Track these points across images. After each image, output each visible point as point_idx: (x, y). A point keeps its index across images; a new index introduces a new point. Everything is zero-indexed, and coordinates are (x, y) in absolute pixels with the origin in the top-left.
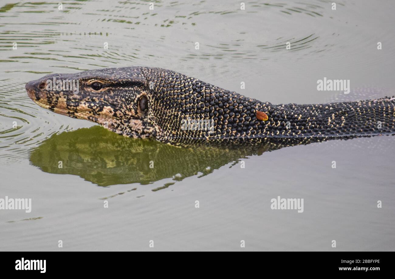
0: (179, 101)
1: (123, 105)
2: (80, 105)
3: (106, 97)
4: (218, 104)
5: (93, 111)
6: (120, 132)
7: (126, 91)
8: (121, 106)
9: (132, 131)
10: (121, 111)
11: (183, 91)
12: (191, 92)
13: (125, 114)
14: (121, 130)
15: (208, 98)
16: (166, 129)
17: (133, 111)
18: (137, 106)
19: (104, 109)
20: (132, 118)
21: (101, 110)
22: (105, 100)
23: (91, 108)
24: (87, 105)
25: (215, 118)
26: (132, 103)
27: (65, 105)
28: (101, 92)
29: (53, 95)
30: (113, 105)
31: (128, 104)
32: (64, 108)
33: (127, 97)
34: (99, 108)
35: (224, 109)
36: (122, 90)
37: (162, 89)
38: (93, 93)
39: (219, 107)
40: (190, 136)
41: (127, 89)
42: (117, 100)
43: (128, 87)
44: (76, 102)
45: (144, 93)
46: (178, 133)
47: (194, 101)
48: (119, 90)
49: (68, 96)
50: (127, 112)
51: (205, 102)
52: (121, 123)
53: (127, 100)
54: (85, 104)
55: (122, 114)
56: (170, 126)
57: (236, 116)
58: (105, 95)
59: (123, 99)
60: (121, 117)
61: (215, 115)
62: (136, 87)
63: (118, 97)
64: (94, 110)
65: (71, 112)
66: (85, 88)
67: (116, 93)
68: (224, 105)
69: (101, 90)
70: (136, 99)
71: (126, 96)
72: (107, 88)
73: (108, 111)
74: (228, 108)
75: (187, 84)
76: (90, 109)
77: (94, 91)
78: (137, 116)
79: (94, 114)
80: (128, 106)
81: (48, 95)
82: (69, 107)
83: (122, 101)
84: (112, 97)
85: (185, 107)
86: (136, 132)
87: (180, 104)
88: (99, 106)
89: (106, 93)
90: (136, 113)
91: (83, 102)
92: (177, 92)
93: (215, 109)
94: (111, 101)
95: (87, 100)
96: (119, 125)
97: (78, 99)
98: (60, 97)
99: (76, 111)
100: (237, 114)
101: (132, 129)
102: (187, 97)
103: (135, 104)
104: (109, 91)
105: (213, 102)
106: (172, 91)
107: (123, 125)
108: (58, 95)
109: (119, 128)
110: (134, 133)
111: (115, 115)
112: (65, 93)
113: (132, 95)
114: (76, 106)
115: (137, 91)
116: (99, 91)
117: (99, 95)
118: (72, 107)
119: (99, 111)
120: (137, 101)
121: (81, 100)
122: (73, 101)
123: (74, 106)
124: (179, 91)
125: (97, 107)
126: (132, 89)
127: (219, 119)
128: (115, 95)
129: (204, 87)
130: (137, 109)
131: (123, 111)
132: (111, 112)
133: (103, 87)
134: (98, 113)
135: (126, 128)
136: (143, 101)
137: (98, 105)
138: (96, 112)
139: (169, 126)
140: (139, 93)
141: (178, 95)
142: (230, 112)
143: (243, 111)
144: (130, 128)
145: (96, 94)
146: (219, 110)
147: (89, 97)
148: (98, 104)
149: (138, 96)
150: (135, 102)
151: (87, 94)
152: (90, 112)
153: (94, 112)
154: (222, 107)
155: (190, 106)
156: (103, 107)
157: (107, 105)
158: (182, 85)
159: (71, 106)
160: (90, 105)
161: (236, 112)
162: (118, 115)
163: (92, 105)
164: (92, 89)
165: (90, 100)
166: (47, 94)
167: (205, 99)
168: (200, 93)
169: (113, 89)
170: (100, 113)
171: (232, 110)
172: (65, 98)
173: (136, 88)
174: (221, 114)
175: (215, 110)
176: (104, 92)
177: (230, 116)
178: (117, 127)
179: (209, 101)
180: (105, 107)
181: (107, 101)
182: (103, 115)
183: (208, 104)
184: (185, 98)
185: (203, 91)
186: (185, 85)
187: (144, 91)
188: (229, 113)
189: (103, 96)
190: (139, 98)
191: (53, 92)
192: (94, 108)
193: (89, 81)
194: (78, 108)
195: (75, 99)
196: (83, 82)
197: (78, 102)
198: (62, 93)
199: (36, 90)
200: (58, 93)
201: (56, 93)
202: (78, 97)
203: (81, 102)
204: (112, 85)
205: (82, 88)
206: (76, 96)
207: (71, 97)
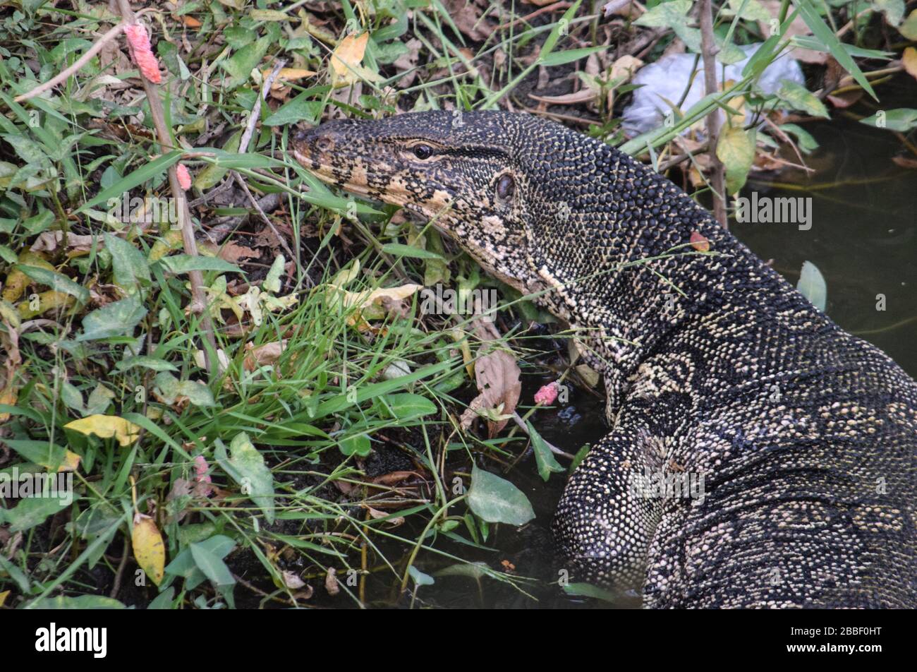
0: (572, 187)
1: (470, 190)
2: (391, 182)
3: (439, 173)
4: (636, 199)
5: (413, 196)
6: (464, 233)
7: (475, 165)
8: (466, 190)
9: (484, 234)
10: (466, 201)
12: (593, 171)
13: (472, 206)
14: (465, 230)
15: (620, 186)
16: (542, 234)
17: (486, 200)
18: (494, 192)
19: (434, 195)
20: (483, 212)
21: (430, 196)
22: (437, 178)
23: (412, 190)
24: (405, 183)
25: (625, 224)
26: (486, 186)
27: (365, 181)
28: (430, 162)
29: (344, 161)
30: (452, 189)
31: (479, 188)
32: (363, 186)
33: (476, 176)
34: (425, 193)
35: (643, 209)
36: (467, 161)
37: (544, 164)
38: (415, 164)
39: (637, 204)
41: (476, 160)
42: (458, 180)
43: (479, 157)
44: (383, 178)
45: (507, 169)
47: (596, 187)
48: (461, 160)
49: (369, 163)
50: (476, 203)
51: (614, 192)
52: (465, 218)
53: (476, 180)
54: (401, 182)
55: (467, 206)
56: (549, 230)
57: (658, 227)
58: (437, 170)
59: (470, 179)
60: (465, 209)
61: (626, 218)
62: (494, 158)
63: (460, 175)
64: (417, 194)
65: (374, 192)
66: (401, 153)
67: (457, 166)
68: (645, 203)
69: (431, 158)
70: (493, 180)
71: (475, 173)
72: (441, 157)
73: (443, 199)
74: (651, 210)
75: (586, 155)
76: (409, 191)
77: (417, 160)
78: (492, 209)
79: (416, 201)
80: (478, 192)
81: (335, 160)
82: (372, 184)
83: (467, 182)
84: (449, 174)
85: (581, 199)
86: (492, 237)
87: (573, 192)
88: (427, 189)
89: (440, 167)
90: (492, 203)
91: (397, 178)
92: (569, 171)
93: (629, 207)
94: (447, 180)
95: (405, 175)
96: (460, 221)
97: (389, 172)
98: (356, 166)
99: (384, 192)
100: (661, 225)
101: (485, 231)
102: (586, 180)
103: (490, 188)
104: (444, 162)
105: (626, 195)
107: (469, 222)
108: (351, 162)
109: (462, 227)
110: (488, 238)
111: (455, 206)
112: (365, 159)
113: (485, 172)
114: (385, 184)
115: (494, 165)
116: (426, 161)
117: (427, 169)
118: (378, 186)
119: (424, 198)
120: (495, 183)
121: (393, 174)
122: (380, 174)
123: (381, 184)
125: (423, 190)
126: (486, 161)
127: (630, 228)
128: (454, 170)
129: (617, 164)
130: (493, 196)
131: (469, 200)
132: (447, 201)
133: (431, 152)
134: (423, 200)
135: (473, 228)
136: (505, 183)
137: (424, 187)
138: (420, 199)
139: (547, 228)
140: (499, 169)
141: (571, 176)
142: (651, 218)
143: (674, 222)
144: (481, 229)
145: (420, 165)
146: (635, 210)
147: (408, 171)
148: (426, 184)
149: (497, 175)
150: (491, 184)
151: (405, 164)
152: (409, 197)
153: (417, 197)
154: (641, 206)
155: (588, 197)
156: (433, 192)
157: (440, 189)
158: (579, 157)
159: (375, 183)
160: (410, 185)
161: (662, 221)
162: (461, 208)
163: (414, 185)
164: (415, 157)
165: (410, 176)
166: (332, 158)
167: (616, 187)
168: (609, 175)
169: (452, 158)
170: (428, 200)
171: (657, 216)
172: (364, 167)
173: (493, 160)
174: (635, 218)
175: (628, 209)
176: (436, 162)
177: (650, 226)
178: (457, 225)
179: (622, 192)
180: (437, 191)
181: (441, 181)
182: (431, 203)
183: (618, 197)
184: (583, 182)
185: (614, 171)
186: (583, 157)
187: (507, 166)
188: (649, 220)
189: (434, 171)
190: (497, 179)
191: (344, 156)
192: (417, 191)
193: (410, 141)
194: (387, 187)
195: (383, 171)
196: (398, 142)
197: (388, 178)
198: (359, 158)
199: (313, 151)
200: (353, 158)
201: (348, 158)
202: (388, 167)
203: (393, 177)
204: (450, 152)
205: (396, 153)
206: (384, 165)
207: (375, 167)
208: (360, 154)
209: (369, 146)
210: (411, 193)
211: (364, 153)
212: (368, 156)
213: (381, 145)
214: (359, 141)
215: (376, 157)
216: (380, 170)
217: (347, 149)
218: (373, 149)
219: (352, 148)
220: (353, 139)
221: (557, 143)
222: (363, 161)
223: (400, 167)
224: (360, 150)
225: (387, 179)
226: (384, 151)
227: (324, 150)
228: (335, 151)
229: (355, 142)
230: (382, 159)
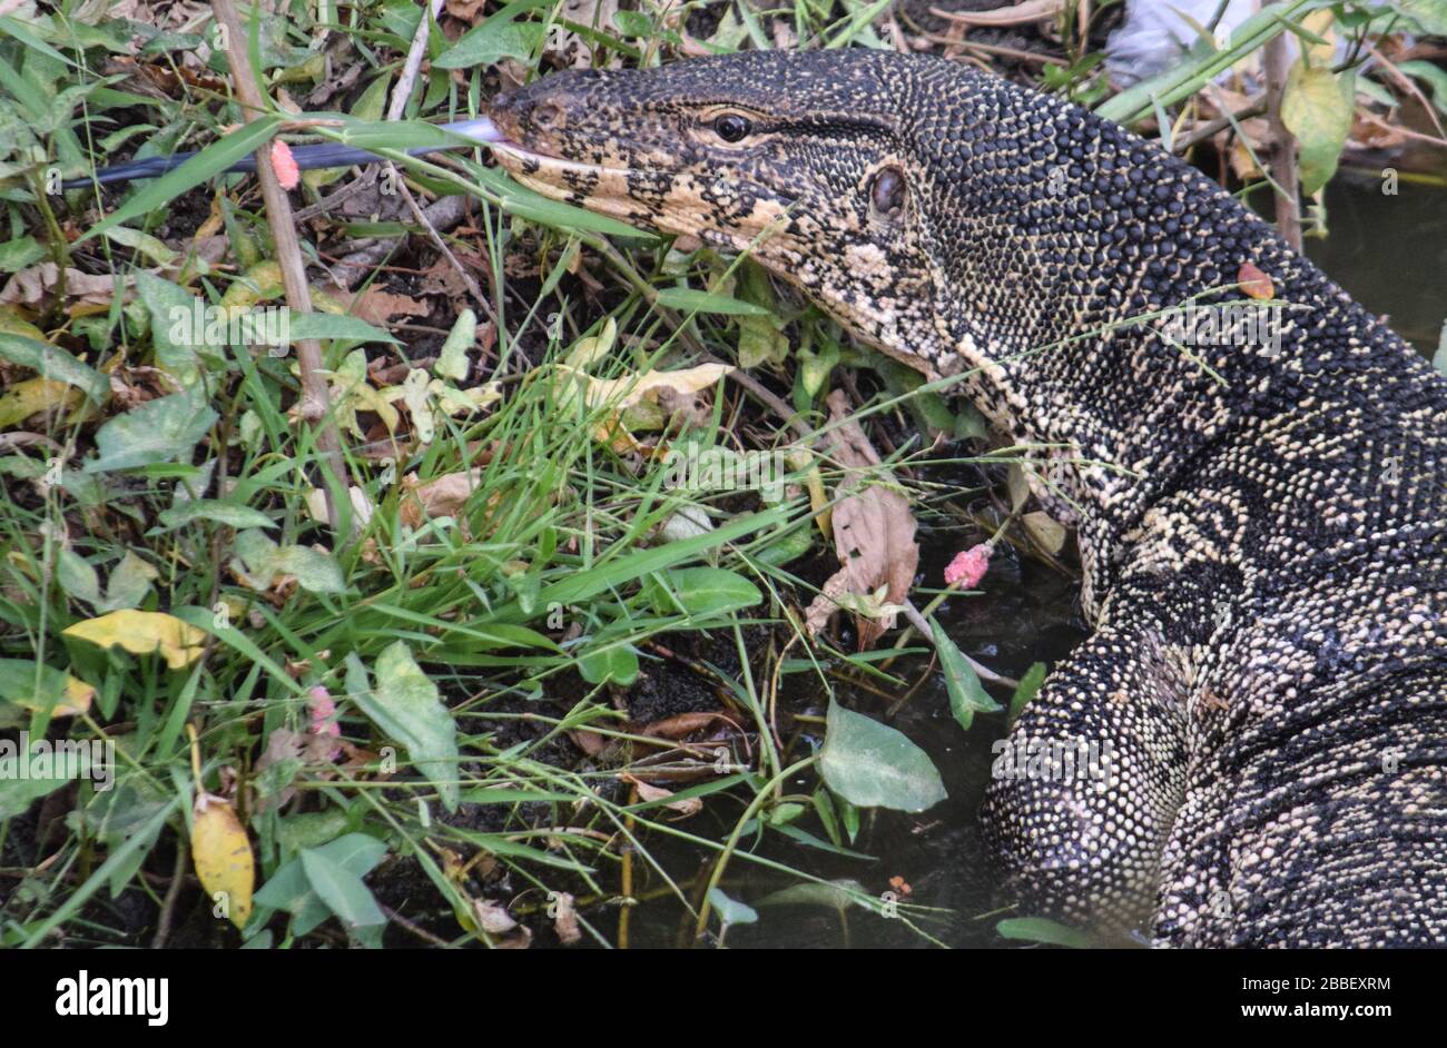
0: (1014, 188)
1: (821, 198)
2: (674, 187)
3: (763, 168)
4: (1134, 205)
5: (715, 213)
6: (813, 278)
7: (830, 151)
8: (814, 199)
9: (851, 278)
10: (814, 218)
11: (1026, 150)
12: (1052, 157)
13: (827, 229)
14: (816, 272)
15: (1104, 183)
16: (961, 275)
17: (853, 217)
18: (867, 201)
19: (755, 210)
20: (848, 238)
21: (746, 211)
22: (759, 178)
23: (714, 200)
24: (699, 189)
25: (1114, 252)
26: (851, 191)
27: (624, 187)
28: (746, 148)
29: (584, 149)
30: (786, 196)
31: (839, 194)
32: (620, 197)
33: (833, 172)
34: (738, 205)
35: (1149, 224)
36: (815, 145)
37: (960, 147)
38: (718, 152)
39: (1136, 215)
40: (1032, 305)
41: (831, 142)
42: (799, 180)
43: (838, 137)
44: (660, 179)
45: (891, 159)
46: (998, 292)
48: (804, 143)
49: (632, 152)
50: (834, 222)
51: (1092, 194)
52: (814, 251)
53: (833, 180)
54: (691, 186)
55: (817, 227)
56: (974, 269)
57: (1177, 255)
58: (759, 162)
59: (822, 178)
60: (814, 234)
61: (1115, 241)
62: (865, 137)
63: (802, 171)
64: (722, 209)
65: (641, 209)
66: (691, 132)
67: (796, 153)
68: (1151, 212)
69: (748, 141)
70: (865, 178)
71: (830, 166)
72: (766, 137)
73: (771, 216)
74: (1163, 225)
75: (1037, 127)
76: (707, 203)
77: (722, 145)
78: (864, 231)
79: (719, 224)
80: (837, 202)
81: (568, 146)
82: (637, 195)
83: (816, 183)
84: (782, 171)
85: (1031, 208)
86: (866, 284)
87: (1016, 196)
88: (741, 198)
89: (764, 156)
90: (864, 222)
91: (684, 178)
92: (1008, 157)
93: (1121, 220)
94: (778, 180)
95: (699, 173)
96: (805, 257)
97: (669, 168)
98: (608, 155)
99: (659, 208)
100: (1183, 252)
101: (853, 273)
102: (1040, 174)
103: (859, 194)
104: (772, 147)
105: (1116, 199)
106: (992, 155)
107: (822, 258)
108: (598, 150)
109: (808, 267)
110: (859, 285)
111: (794, 229)
112: (624, 144)
113: (850, 163)
114: (662, 192)
115: (866, 152)
116: (738, 146)
117: (740, 161)
118: (648, 195)
119: (736, 215)
120: (868, 185)
121: (678, 171)
122: (652, 172)
123: (654, 192)
124: (1015, 152)
125: (733, 201)
126: (852, 144)
127: (1125, 257)
128: (792, 162)
129: (1097, 141)
130: (865, 209)
131: (820, 217)
132: (779, 218)
133: (749, 129)
134: (734, 221)
135: (829, 269)
136: (887, 184)
137: (735, 195)
138: (727, 219)
139: (970, 265)
140: (875, 159)
141: (1011, 168)
142: (1163, 239)
143: (1207, 246)
144: (845, 270)
145: (728, 154)
146: (1133, 225)
147: (704, 164)
148: (738, 189)
149: (872, 169)
150: (862, 187)
151: (700, 152)
152: (707, 218)
153: (721, 215)
154: (1145, 219)
155: (1044, 205)
156: (753, 203)
157: (766, 197)
158: (1024, 131)
159: (643, 190)
160: (708, 192)
161: (1184, 245)
162: (806, 231)
163: (716, 190)
164: (717, 137)
165: (708, 174)
166: (563, 142)
167: (1096, 185)
168: (1082, 163)
169: (787, 139)
170: (743, 220)
171: (1174, 236)
172: (623, 158)
173: (864, 141)
174: (1133, 240)
175: (1120, 224)
176: (757, 148)
177: (1161, 254)
178: (800, 265)
179: (1107, 194)
180: (760, 201)
181: (767, 183)
182: (750, 226)
183: (1101, 203)
184: (1033, 176)
185: (1092, 155)
186: (1032, 130)
187: (890, 152)
188: (1159, 243)
189: (754, 164)
190: (873, 177)
191: (584, 138)
192: (722, 202)
193: (707, 109)
194: (666, 197)
195: (658, 165)
196: (685, 111)
197: (668, 181)
198: (613, 142)
199: (526, 128)
200: (601, 142)
201: (592, 142)
202: (668, 159)
203: (678, 178)
204: (784, 127)
205: (682, 131)
206: (660, 155)
207: (644, 159)
208: (614, 134)
209: (630, 118)
210: (709, 208)
211: (623, 131)
212: (630, 137)
213: (653, 117)
214: (612, 110)
215: (645, 140)
216: (652, 164)
217: (590, 125)
218: (639, 125)
219: (598, 122)
220: (601, 106)
221: (983, 107)
222: (620, 147)
223: (690, 159)
224: (616, 125)
225: (665, 182)
226: (659, 128)
227: (546, 127)
228: (566, 131)
229: (605, 112)
230: (655, 143)
